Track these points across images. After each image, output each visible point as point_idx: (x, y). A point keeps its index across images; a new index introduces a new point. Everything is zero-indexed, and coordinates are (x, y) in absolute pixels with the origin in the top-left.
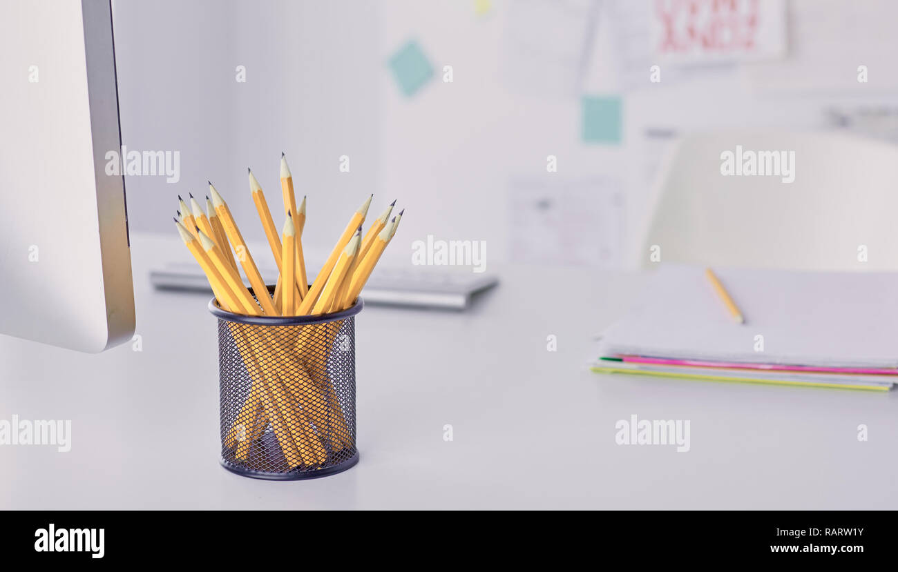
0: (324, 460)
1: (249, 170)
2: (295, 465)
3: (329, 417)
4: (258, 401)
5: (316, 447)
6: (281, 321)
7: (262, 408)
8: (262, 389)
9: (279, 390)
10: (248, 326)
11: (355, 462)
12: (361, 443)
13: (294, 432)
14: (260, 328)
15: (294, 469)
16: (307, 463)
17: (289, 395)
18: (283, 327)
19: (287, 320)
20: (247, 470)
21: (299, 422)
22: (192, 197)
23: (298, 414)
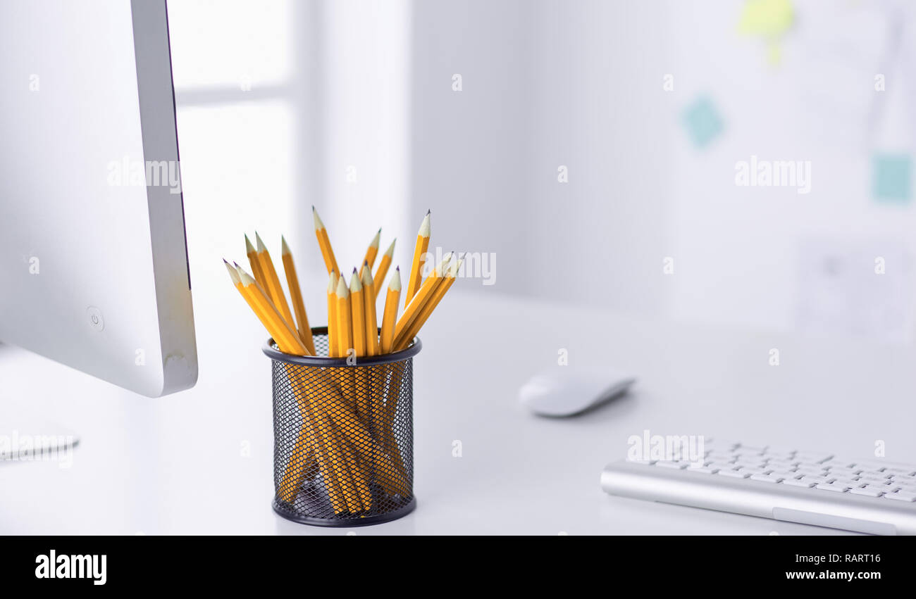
0: (367, 508)
6: (331, 361)
8: (313, 437)
10: (299, 366)
11: (411, 510)
18: (332, 369)
23: (344, 452)
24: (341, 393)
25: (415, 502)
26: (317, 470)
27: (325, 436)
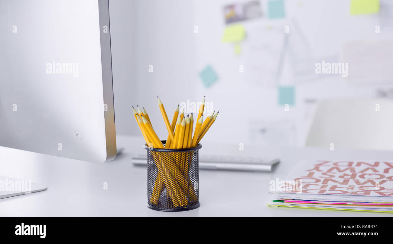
0: (187, 204)
1: (158, 97)
2: (176, 206)
3: (189, 189)
4: (162, 181)
5: (184, 199)
7: (164, 184)
9: (169, 174)
10: (156, 152)
11: (198, 206)
12: (200, 200)
13: (176, 193)
14: (164, 154)
15: (176, 207)
16: (181, 205)
17: (174, 178)
18: (171, 152)
20: (158, 208)
22: (138, 106)
24: (175, 162)
25: (199, 204)
27: (169, 178)
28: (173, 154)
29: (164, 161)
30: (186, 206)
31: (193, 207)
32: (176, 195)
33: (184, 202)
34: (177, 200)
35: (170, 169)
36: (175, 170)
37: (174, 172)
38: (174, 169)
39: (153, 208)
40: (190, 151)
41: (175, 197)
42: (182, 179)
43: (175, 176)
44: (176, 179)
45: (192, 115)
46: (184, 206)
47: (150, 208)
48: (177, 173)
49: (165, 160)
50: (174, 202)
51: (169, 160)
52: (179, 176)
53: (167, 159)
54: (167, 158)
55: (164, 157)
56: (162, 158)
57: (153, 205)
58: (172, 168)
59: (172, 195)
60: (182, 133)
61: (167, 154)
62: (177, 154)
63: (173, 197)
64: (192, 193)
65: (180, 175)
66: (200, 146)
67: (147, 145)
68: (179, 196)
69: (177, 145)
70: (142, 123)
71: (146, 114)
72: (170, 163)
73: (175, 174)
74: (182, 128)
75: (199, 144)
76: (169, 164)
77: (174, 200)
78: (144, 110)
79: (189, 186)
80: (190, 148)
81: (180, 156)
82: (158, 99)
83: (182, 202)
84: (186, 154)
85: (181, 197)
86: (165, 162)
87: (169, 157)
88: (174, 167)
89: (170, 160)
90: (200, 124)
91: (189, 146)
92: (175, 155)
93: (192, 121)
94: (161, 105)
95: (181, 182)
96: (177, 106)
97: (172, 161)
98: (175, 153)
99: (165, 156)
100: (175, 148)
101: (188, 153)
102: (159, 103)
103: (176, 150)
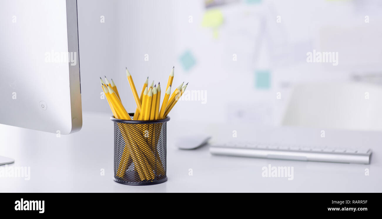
0: (154, 178)
1: (126, 68)
3: (156, 163)
5: (151, 173)
8: (129, 146)
9: (137, 149)
10: (126, 124)
11: (166, 181)
12: (168, 174)
14: (130, 125)
15: (142, 181)
16: (147, 179)
17: (141, 151)
18: (138, 125)
19: (140, 122)
20: (124, 181)
21: (144, 162)
23: (144, 159)
24: (142, 134)
25: (167, 178)
26: (132, 162)
28: (140, 126)
29: (130, 133)
30: (153, 180)
31: (160, 181)
32: (142, 168)
33: (151, 176)
34: (143, 173)
35: (137, 142)
36: (142, 143)
37: (141, 145)
38: (140, 142)
39: (119, 181)
40: (158, 123)
41: (142, 170)
42: (149, 152)
43: (142, 149)
44: (142, 152)
45: (160, 85)
46: (150, 180)
47: (116, 182)
48: (144, 145)
49: (132, 132)
50: (141, 175)
51: (135, 132)
52: (145, 148)
53: (134, 131)
54: (134, 129)
55: (130, 129)
56: (129, 130)
57: (119, 179)
58: (139, 140)
59: (139, 168)
60: (149, 104)
61: (133, 126)
62: (144, 126)
63: (139, 170)
64: (159, 167)
65: (147, 147)
66: (167, 118)
67: (114, 117)
68: (145, 169)
69: (143, 116)
70: (108, 93)
71: (114, 86)
72: (137, 136)
73: (142, 146)
74: (149, 98)
75: (167, 116)
76: (135, 136)
77: (141, 173)
78: (113, 82)
79: (156, 159)
80: (158, 120)
81: (147, 128)
82: (127, 71)
83: (149, 176)
84: (153, 126)
85: (147, 171)
86: (132, 134)
87: (135, 128)
88: (140, 140)
89: (137, 132)
90: (168, 95)
91: (156, 118)
92: (142, 127)
93: (159, 91)
94: (129, 76)
95: (147, 155)
96: (147, 78)
97: (139, 133)
98: (142, 125)
99: (132, 128)
100: (142, 119)
101: (155, 125)
102: (128, 75)
103: (143, 122)
